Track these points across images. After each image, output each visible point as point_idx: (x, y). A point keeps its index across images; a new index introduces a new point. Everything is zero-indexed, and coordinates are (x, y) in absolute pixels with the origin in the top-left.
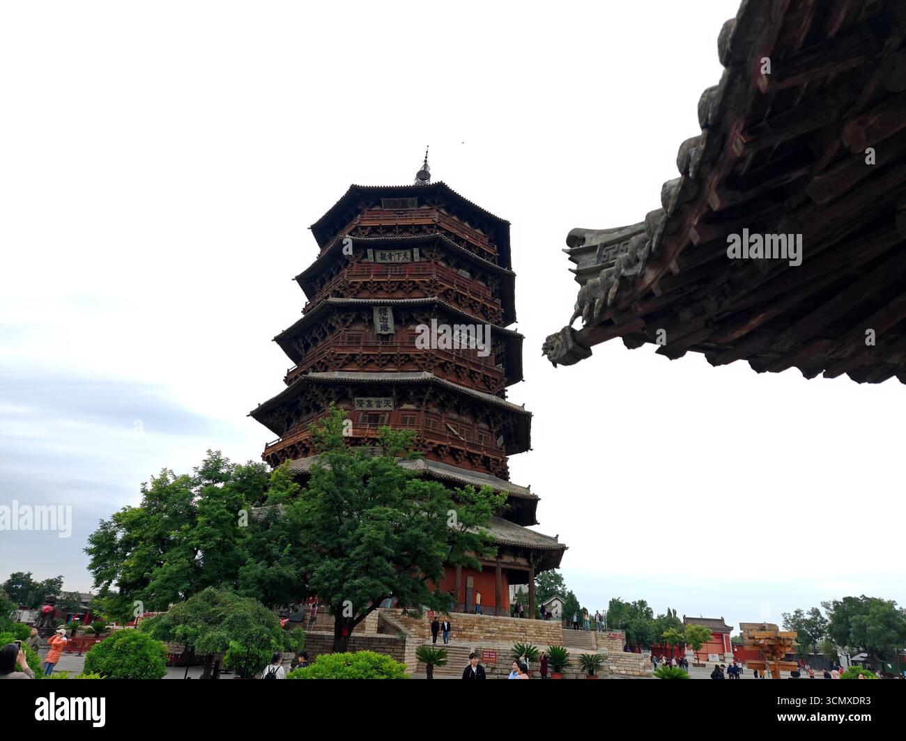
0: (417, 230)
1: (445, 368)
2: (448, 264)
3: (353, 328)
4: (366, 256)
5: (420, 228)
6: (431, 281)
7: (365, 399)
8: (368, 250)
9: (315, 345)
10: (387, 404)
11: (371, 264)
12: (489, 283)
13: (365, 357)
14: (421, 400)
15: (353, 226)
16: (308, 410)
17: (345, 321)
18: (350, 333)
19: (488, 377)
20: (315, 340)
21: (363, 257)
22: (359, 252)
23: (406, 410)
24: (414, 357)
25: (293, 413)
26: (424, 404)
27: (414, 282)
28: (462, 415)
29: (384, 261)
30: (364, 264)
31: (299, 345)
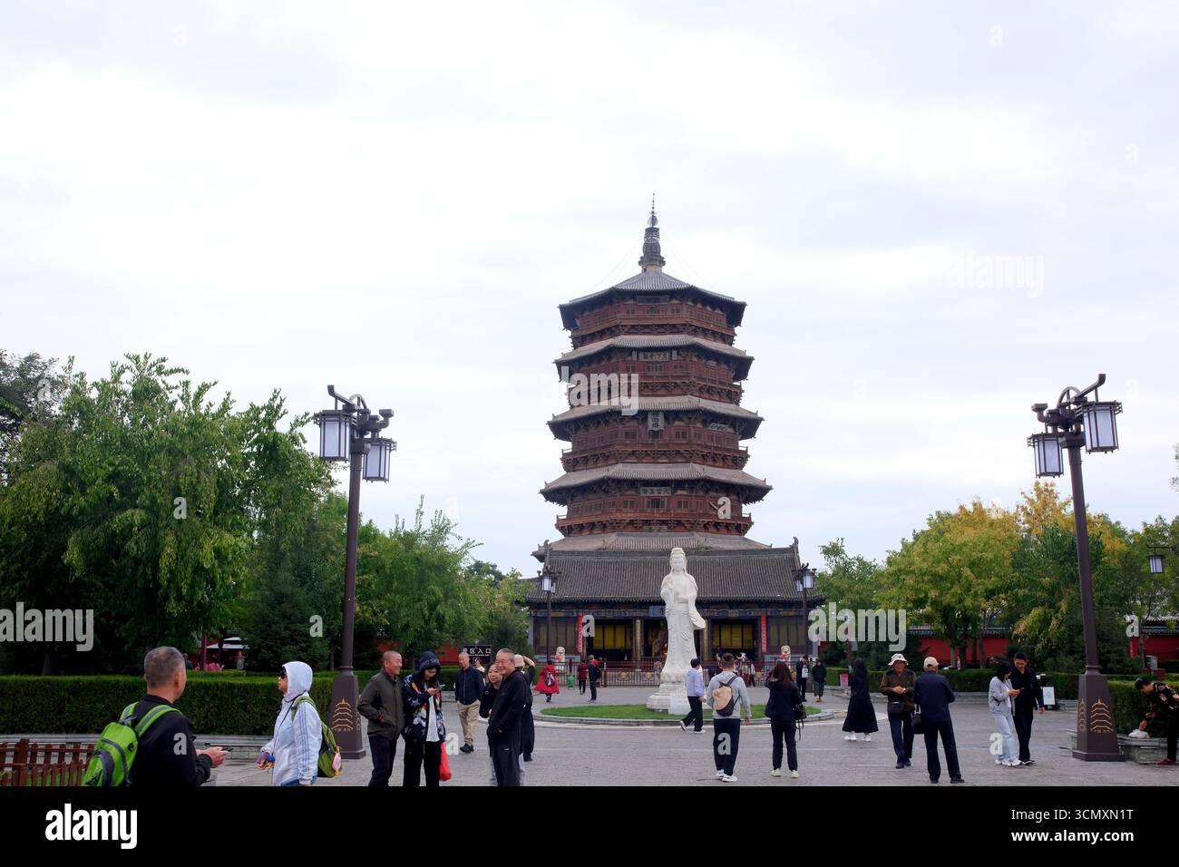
1: (706, 457)
3: (628, 425)
4: (631, 355)
5: (673, 326)
6: (691, 382)
7: (648, 488)
8: (633, 352)
11: (635, 362)
12: (731, 365)
13: (644, 453)
14: (692, 488)
15: (613, 323)
19: (736, 457)
21: (627, 357)
22: (625, 352)
23: (681, 494)
24: (683, 452)
25: (582, 492)
26: (694, 491)
27: (675, 383)
28: (719, 492)
29: (646, 361)
30: (629, 363)
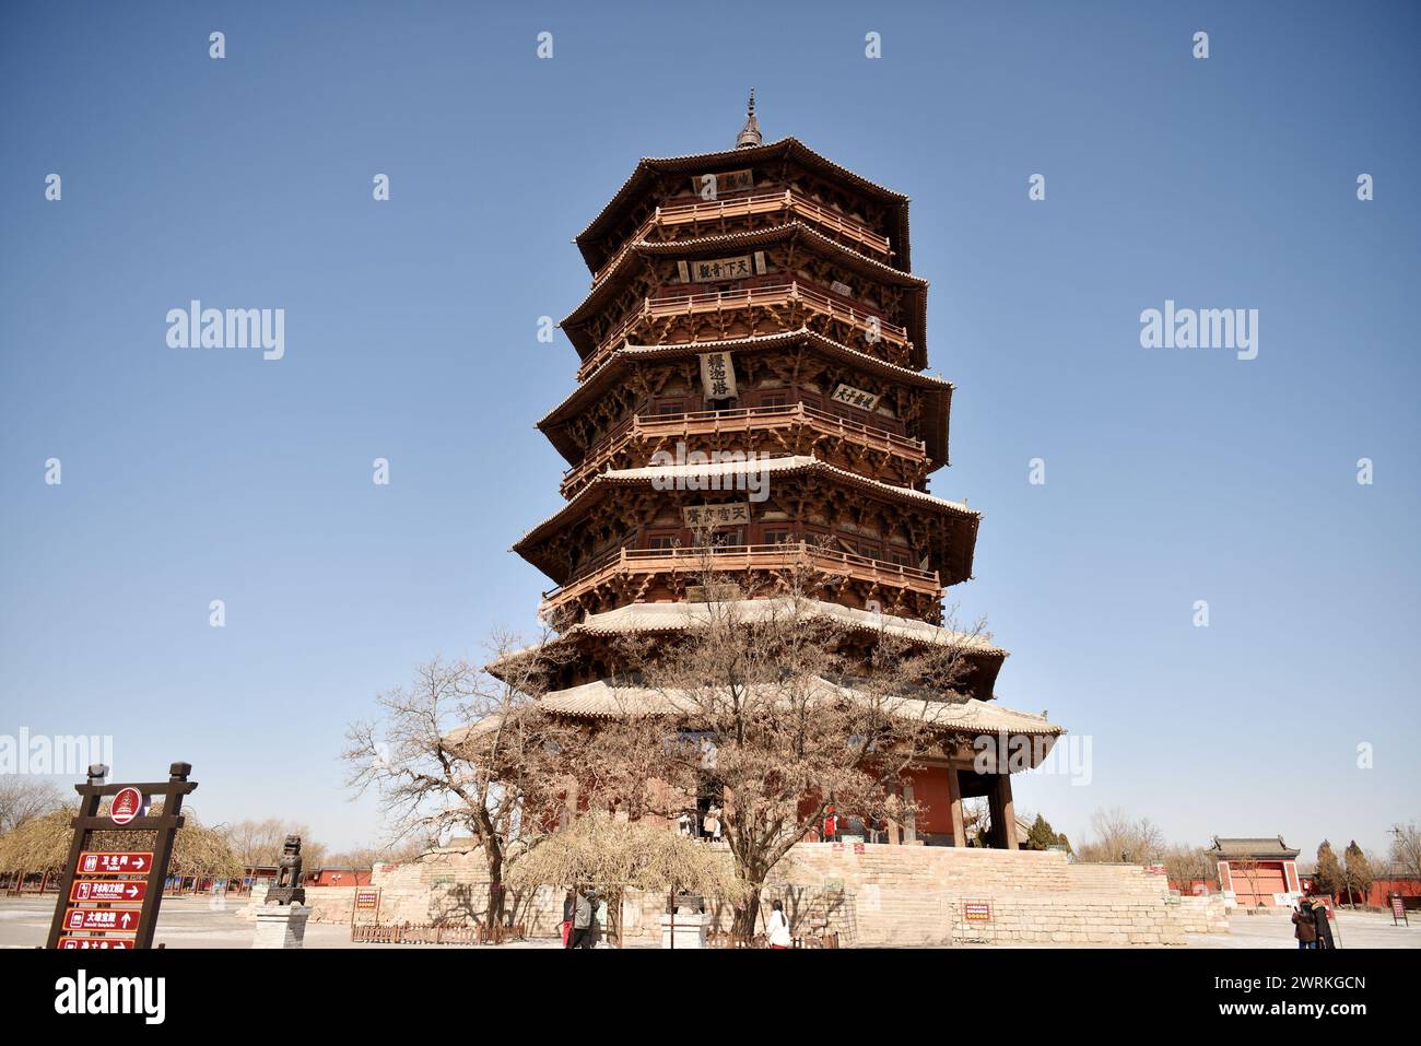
0: (757, 222)
1: (829, 449)
2: (814, 275)
3: (667, 394)
4: (676, 273)
5: (760, 220)
6: (790, 304)
7: (700, 509)
8: (679, 263)
9: (604, 429)
10: (739, 513)
11: (687, 286)
12: (884, 301)
13: (693, 440)
14: (795, 505)
15: (649, 229)
16: (606, 533)
17: (653, 384)
18: (663, 402)
19: (899, 458)
20: (604, 421)
21: (671, 276)
22: (666, 269)
23: (772, 521)
24: (775, 432)
25: (582, 541)
26: (801, 507)
27: (761, 309)
28: (863, 523)
29: (706, 279)
30: (676, 288)
31: (577, 431)
